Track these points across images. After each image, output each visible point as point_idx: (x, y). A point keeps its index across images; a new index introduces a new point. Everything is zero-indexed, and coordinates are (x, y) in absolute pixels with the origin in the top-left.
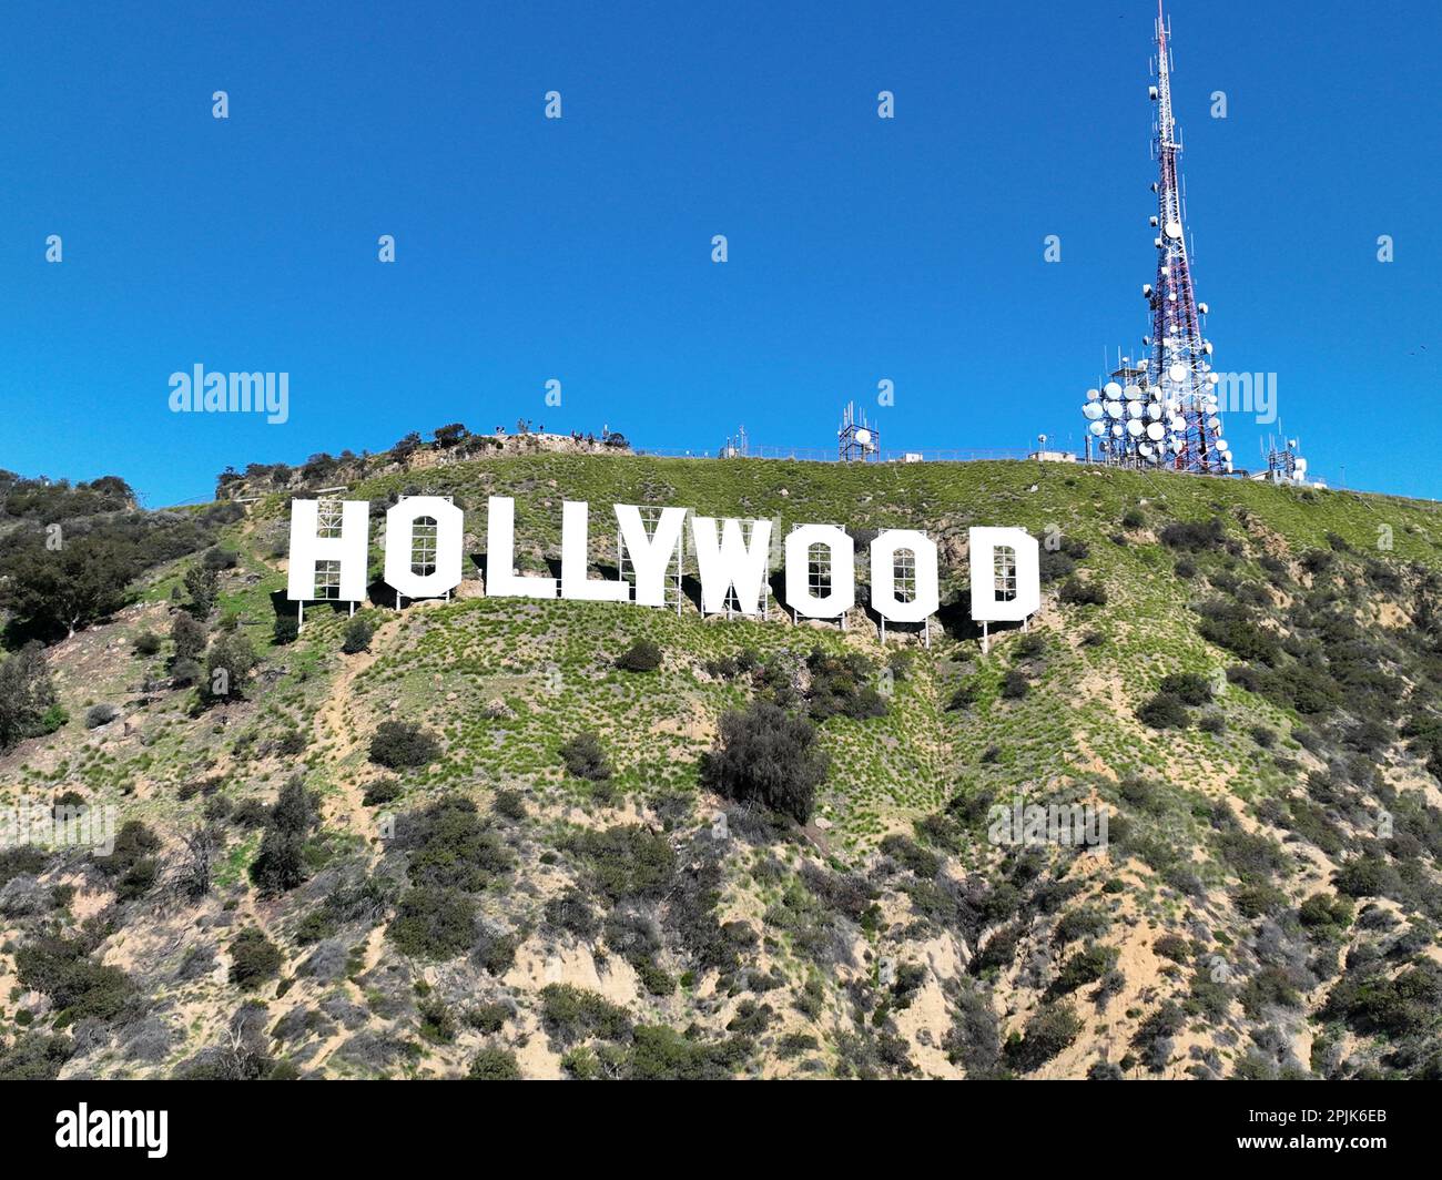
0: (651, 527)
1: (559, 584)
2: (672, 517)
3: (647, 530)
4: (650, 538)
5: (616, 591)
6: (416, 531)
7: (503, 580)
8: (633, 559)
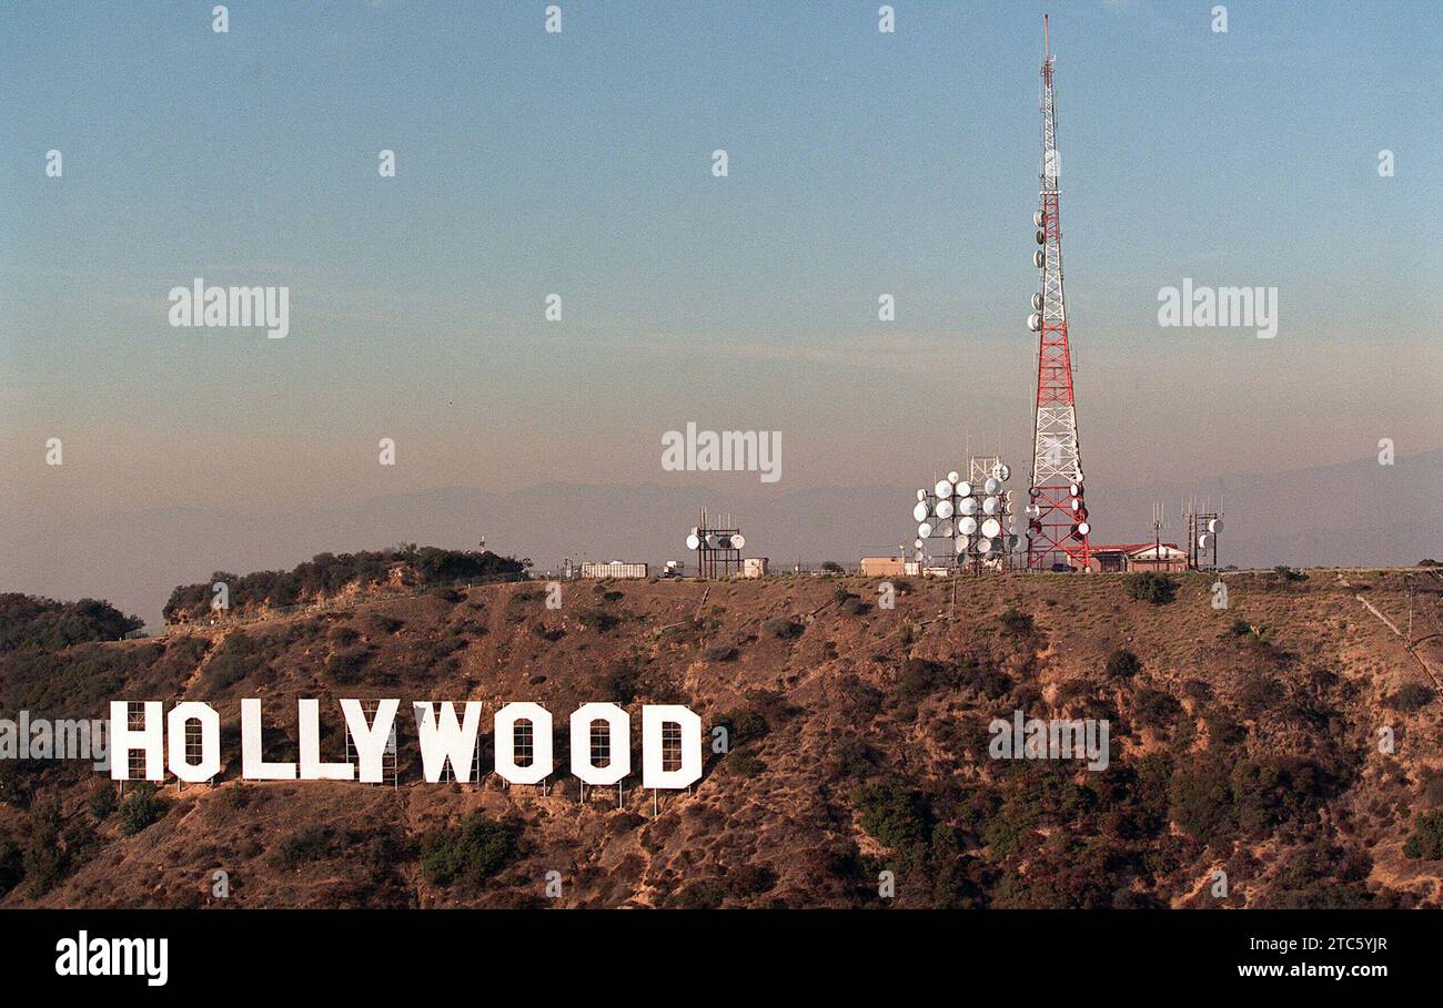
0: (370, 718)
1: (298, 769)
2: (388, 708)
3: (367, 720)
4: (370, 726)
5: (342, 771)
6: (187, 730)
7: (255, 768)
8: (357, 744)
